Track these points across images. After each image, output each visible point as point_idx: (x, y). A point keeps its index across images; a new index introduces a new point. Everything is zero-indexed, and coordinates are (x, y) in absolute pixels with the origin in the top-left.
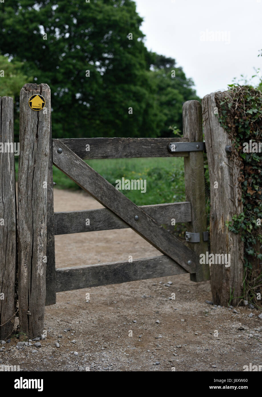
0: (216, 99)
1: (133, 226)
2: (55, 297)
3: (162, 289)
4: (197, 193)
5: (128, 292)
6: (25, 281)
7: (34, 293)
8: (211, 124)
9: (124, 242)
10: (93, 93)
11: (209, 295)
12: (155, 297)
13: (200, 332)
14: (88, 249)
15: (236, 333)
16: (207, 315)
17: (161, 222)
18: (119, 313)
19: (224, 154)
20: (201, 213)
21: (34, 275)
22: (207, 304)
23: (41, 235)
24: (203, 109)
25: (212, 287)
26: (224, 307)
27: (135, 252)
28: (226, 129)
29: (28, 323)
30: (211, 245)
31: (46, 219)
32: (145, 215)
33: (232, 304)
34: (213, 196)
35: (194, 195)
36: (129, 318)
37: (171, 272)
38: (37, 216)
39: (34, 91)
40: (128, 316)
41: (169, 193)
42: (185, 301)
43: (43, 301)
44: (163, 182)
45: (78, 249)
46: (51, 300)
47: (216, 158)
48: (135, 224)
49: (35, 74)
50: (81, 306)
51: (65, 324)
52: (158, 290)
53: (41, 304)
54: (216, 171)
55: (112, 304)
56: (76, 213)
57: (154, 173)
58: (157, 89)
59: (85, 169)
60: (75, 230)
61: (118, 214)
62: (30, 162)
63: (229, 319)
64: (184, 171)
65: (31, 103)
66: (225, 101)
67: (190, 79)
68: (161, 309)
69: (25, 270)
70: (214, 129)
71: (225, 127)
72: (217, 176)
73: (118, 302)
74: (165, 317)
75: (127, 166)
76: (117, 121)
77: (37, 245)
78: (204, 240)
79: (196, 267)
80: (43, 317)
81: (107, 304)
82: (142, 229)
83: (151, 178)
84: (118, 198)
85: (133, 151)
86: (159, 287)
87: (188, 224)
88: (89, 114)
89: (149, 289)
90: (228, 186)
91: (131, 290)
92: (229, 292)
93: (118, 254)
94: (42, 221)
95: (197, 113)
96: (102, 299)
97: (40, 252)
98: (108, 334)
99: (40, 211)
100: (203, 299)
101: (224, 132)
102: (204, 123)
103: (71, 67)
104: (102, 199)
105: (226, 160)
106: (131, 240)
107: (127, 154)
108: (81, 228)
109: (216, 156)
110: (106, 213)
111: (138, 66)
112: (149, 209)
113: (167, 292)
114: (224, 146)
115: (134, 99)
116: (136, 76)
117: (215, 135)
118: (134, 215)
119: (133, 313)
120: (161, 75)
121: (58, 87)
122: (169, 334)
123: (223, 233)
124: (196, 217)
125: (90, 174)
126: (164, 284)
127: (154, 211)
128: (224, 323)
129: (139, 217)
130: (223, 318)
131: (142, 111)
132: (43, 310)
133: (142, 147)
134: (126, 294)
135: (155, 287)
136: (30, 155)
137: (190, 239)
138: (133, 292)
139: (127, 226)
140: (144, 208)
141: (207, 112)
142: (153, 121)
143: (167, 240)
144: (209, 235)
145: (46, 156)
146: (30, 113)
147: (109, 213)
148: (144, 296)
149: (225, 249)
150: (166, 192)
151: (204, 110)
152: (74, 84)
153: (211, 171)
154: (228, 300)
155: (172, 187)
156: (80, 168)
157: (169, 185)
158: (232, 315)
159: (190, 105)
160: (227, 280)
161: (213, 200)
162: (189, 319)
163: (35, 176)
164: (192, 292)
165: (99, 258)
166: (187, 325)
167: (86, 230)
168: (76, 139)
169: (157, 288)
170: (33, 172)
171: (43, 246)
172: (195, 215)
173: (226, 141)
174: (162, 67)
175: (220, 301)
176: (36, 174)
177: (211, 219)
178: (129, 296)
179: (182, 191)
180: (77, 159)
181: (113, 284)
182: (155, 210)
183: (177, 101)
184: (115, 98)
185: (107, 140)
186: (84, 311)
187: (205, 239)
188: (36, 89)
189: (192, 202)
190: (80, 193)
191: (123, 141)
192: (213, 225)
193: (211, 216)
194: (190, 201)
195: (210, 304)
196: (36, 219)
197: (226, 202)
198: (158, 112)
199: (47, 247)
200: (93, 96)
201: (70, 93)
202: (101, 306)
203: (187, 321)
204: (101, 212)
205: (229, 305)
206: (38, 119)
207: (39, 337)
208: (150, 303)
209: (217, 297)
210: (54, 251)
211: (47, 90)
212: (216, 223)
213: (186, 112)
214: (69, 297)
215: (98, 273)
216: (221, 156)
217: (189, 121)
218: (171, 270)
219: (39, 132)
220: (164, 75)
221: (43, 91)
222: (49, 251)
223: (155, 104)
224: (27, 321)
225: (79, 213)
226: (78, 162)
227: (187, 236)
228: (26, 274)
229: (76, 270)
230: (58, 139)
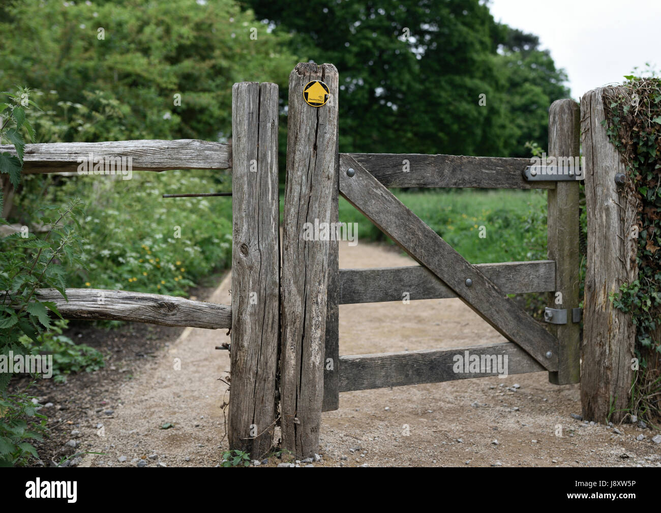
0: (604, 98)
1: (463, 295)
2: (338, 400)
3: (504, 395)
4: (567, 248)
5: (451, 398)
6: (292, 372)
7: (306, 391)
8: (594, 139)
9: (446, 323)
10: (404, 88)
11: (577, 406)
12: (492, 405)
13: (561, 459)
14: (389, 331)
15: (616, 462)
16: (572, 435)
17: (507, 290)
18: (436, 427)
19: (612, 186)
20: (570, 279)
21: (306, 363)
22: (573, 420)
23: (317, 303)
24: (582, 114)
25: (582, 393)
26: (599, 424)
27: (463, 339)
28: (617, 147)
29: (296, 436)
30: (584, 328)
31: (326, 279)
32: (483, 278)
33: (611, 420)
34: (591, 253)
35: (561, 250)
36: (450, 435)
37: (520, 368)
38: (313, 272)
39: (313, 74)
40: (449, 432)
41: (520, 250)
42: (539, 414)
43: (319, 404)
44: (511, 232)
45: (373, 331)
46: (331, 403)
47: (599, 193)
48: (465, 291)
49: (311, 53)
50: (377, 415)
51: (352, 440)
52: (498, 396)
53: (316, 408)
54: (599, 214)
55: (424, 413)
56: (373, 271)
57: (498, 218)
58: (507, 85)
59: (390, 202)
60: (370, 298)
61: (439, 275)
62: (304, 188)
63: (607, 442)
64: (546, 215)
65: (306, 94)
66: (619, 102)
67: (561, 71)
68: (501, 424)
69: (291, 356)
70: (599, 146)
71: (617, 143)
72: (599, 221)
73: (434, 411)
74: (506, 435)
75: (454, 206)
76: (441, 135)
77: (311, 318)
78: (574, 321)
79: (559, 362)
80: (319, 428)
81: (418, 414)
82: (476, 300)
83: (493, 225)
84: (441, 250)
85: (467, 177)
86: (499, 391)
87: (550, 295)
88: (395, 122)
89: (483, 394)
90: (617, 237)
91: (455, 394)
92: (608, 402)
93: (436, 340)
94: (320, 281)
95: (572, 120)
96: (410, 405)
97: (316, 329)
98: (418, 458)
99: (317, 266)
100: (567, 411)
101: (615, 151)
102: (583, 137)
103: (370, 44)
104: (415, 250)
105: (615, 196)
106: (457, 320)
107: (457, 182)
108: (381, 294)
109: (599, 190)
110: (420, 273)
111: (478, 46)
112: (488, 270)
113: (511, 399)
114: (613, 175)
115: (469, 99)
116: (473, 62)
117: (599, 157)
118: (466, 278)
119: (457, 427)
120: (515, 63)
121: (347, 77)
122: (513, 460)
123: (604, 310)
124: (562, 284)
125: (397, 210)
126: (508, 388)
127: (496, 272)
128: (599, 447)
129: (472, 282)
130: (597, 440)
131: (482, 119)
132: (318, 418)
133: (482, 172)
134: (447, 400)
135: (493, 391)
136: (304, 178)
137: (551, 319)
138: (458, 398)
139: (453, 295)
140: (481, 267)
141: (589, 119)
142: (498, 137)
143: (515, 318)
144: (582, 313)
145: (329, 179)
146: (305, 110)
147: (425, 273)
148: (476, 404)
149: (606, 335)
150: (515, 247)
151: (585, 115)
152: (372, 72)
153: (590, 213)
154: (606, 414)
155: (525, 240)
156: (382, 200)
157: (522, 237)
158: (611, 437)
159: (562, 107)
160: (607, 383)
161: (591, 259)
162: (543, 440)
163: (310, 211)
164: (550, 401)
165: (406, 344)
166: (541, 449)
167: (388, 298)
168: (377, 155)
169: (497, 392)
170: (307, 203)
171: (320, 319)
172: (561, 281)
173: (617, 166)
174: (517, 49)
175: (593, 414)
176: (312, 208)
177: (586, 288)
178: (452, 403)
179: (541, 247)
180: (377, 187)
181: (427, 383)
182: (499, 271)
183: (540, 106)
184: (439, 96)
185: (425, 159)
186: (382, 423)
187: (576, 320)
188: (316, 72)
189: (557, 261)
190: (378, 245)
191: (452, 161)
192: (589, 297)
193: (587, 283)
194: (554, 259)
195: (578, 419)
196: (310, 278)
197: (611, 262)
198: (507, 123)
199: (327, 322)
200: (404, 93)
201: (367, 86)
202: (408, 416)
203: (542, 443)
204: (414, 271)
205: (607, 422)
206: (318, 120)
207: (311, 457)
208: (483, 415)
209: (590, 408)
210: (337, 329)
211: (333, 73)
212: (594, 295)
213: (554, 118)
214: (359, 402)
215: (405, 365)
216: (608, 189)
217: (559, 132)
218: (519, 365)
219: (319, 141)
220: (520, 63)
221: (326, 74)
222: (330, 328)
223: (503, 109)
224: (294, 432)
225: (378, 271)
226: (379, 192)
227: (547, 314)
228: (293, 362)
229: (371, 359)
230: (348, 154)
